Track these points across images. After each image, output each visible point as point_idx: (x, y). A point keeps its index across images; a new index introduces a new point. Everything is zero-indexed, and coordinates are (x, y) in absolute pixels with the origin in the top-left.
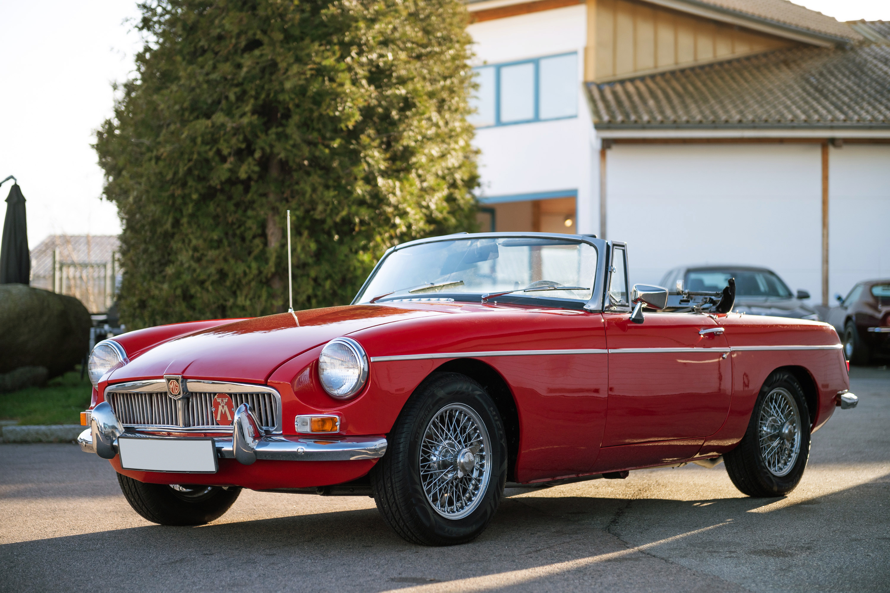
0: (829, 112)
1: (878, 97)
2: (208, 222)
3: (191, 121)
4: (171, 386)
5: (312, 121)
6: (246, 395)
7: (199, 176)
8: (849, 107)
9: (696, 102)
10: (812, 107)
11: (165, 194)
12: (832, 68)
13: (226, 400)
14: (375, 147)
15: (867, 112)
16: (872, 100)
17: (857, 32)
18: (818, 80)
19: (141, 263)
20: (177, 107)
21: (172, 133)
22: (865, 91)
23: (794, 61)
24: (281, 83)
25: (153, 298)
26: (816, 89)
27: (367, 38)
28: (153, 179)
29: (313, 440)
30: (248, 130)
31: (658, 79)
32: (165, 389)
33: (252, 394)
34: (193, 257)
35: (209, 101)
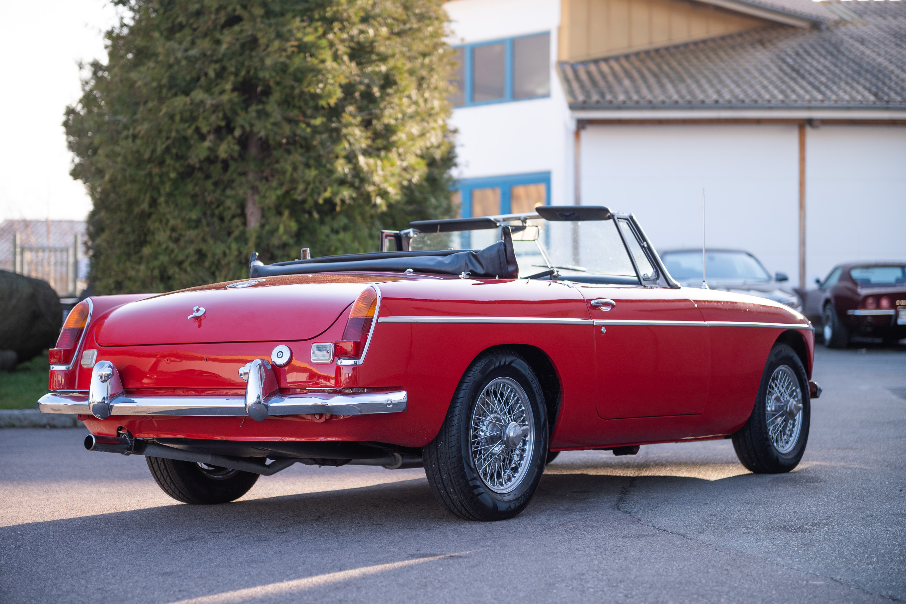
0: (807, 91)
1: (856, 76)
2: (187, 201)
3: (169, 98)
5: (293, 98)
7: (177, 155)
8: (827, 87)
9: (672, 81)
10: (789, 87)
11: (142, 173)
12: (808, 48)
14: (356, 126)
15: (845, 92)
16: (849, 80)
17: (832, 11)
18: (794, 60)
19: (116, 244)
20: (154, 84)
21: (150, 110)
22: (842, 70)
23: (770, 41)
24: (262, 60)
25: (130, 279)
26: (793, 69)
27: (349, 14)
28: (130, 157)
30: (228, 107)
31: (633, 59)
34: (170, 237)
35: (188, 78)
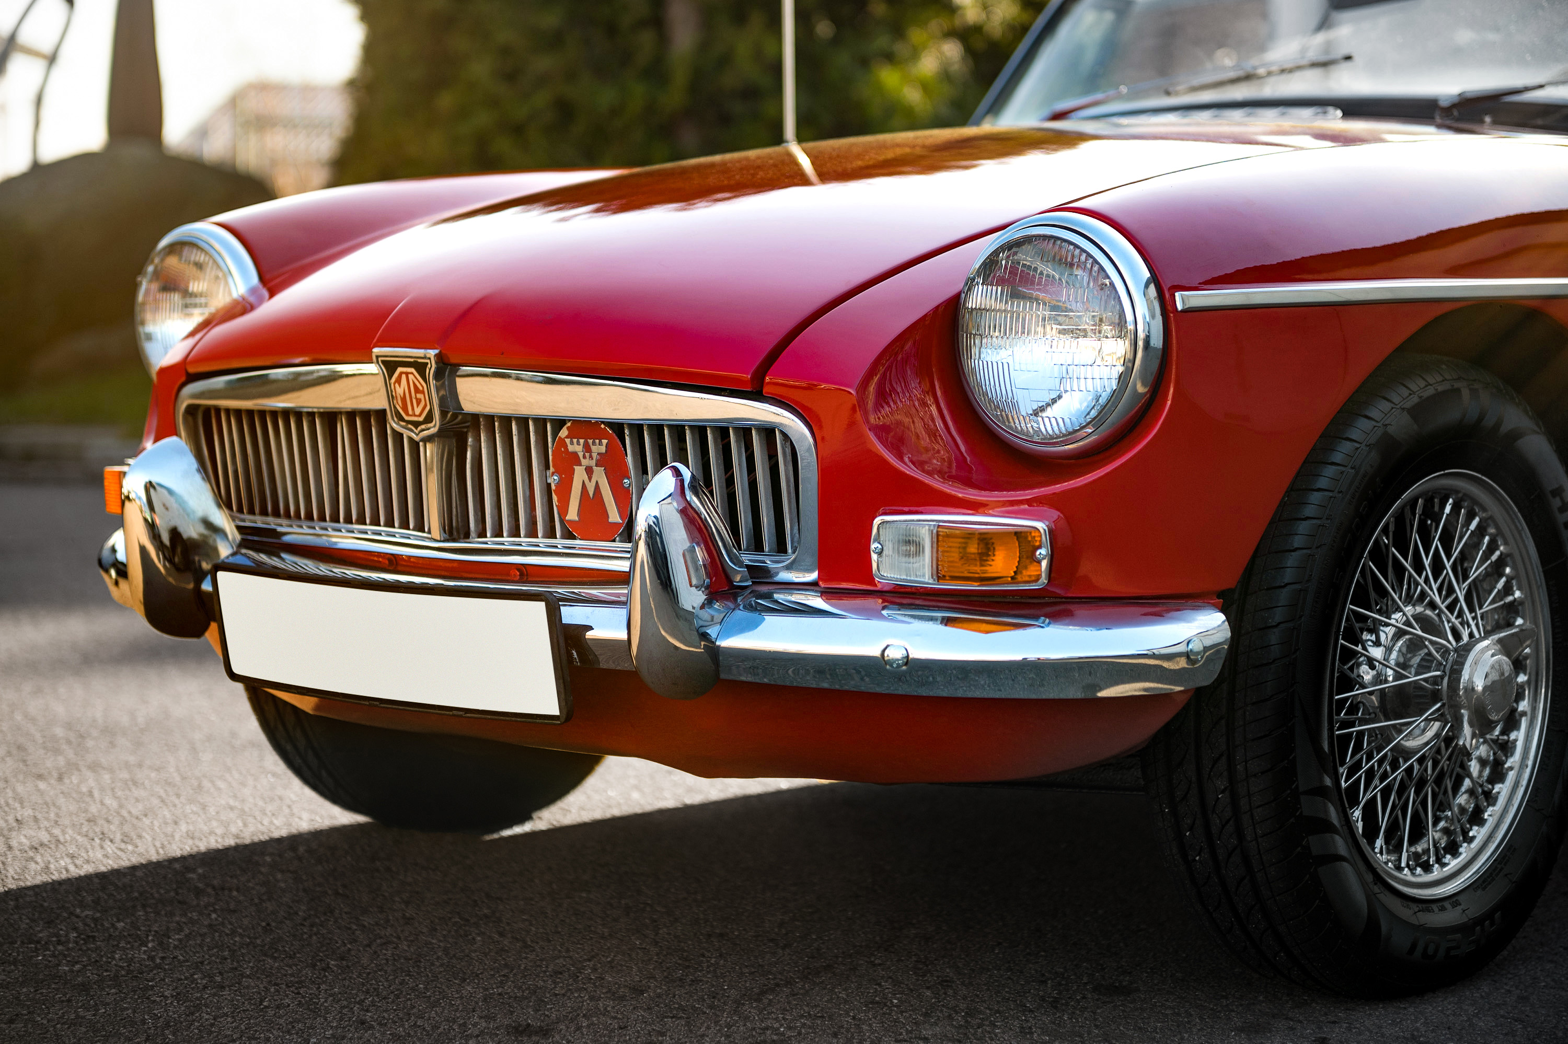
4: (400, 390)
6: (678, 430)
13: (599, 448)
29: (939, 614)
32: (379, 402)
33: (700, 429)
